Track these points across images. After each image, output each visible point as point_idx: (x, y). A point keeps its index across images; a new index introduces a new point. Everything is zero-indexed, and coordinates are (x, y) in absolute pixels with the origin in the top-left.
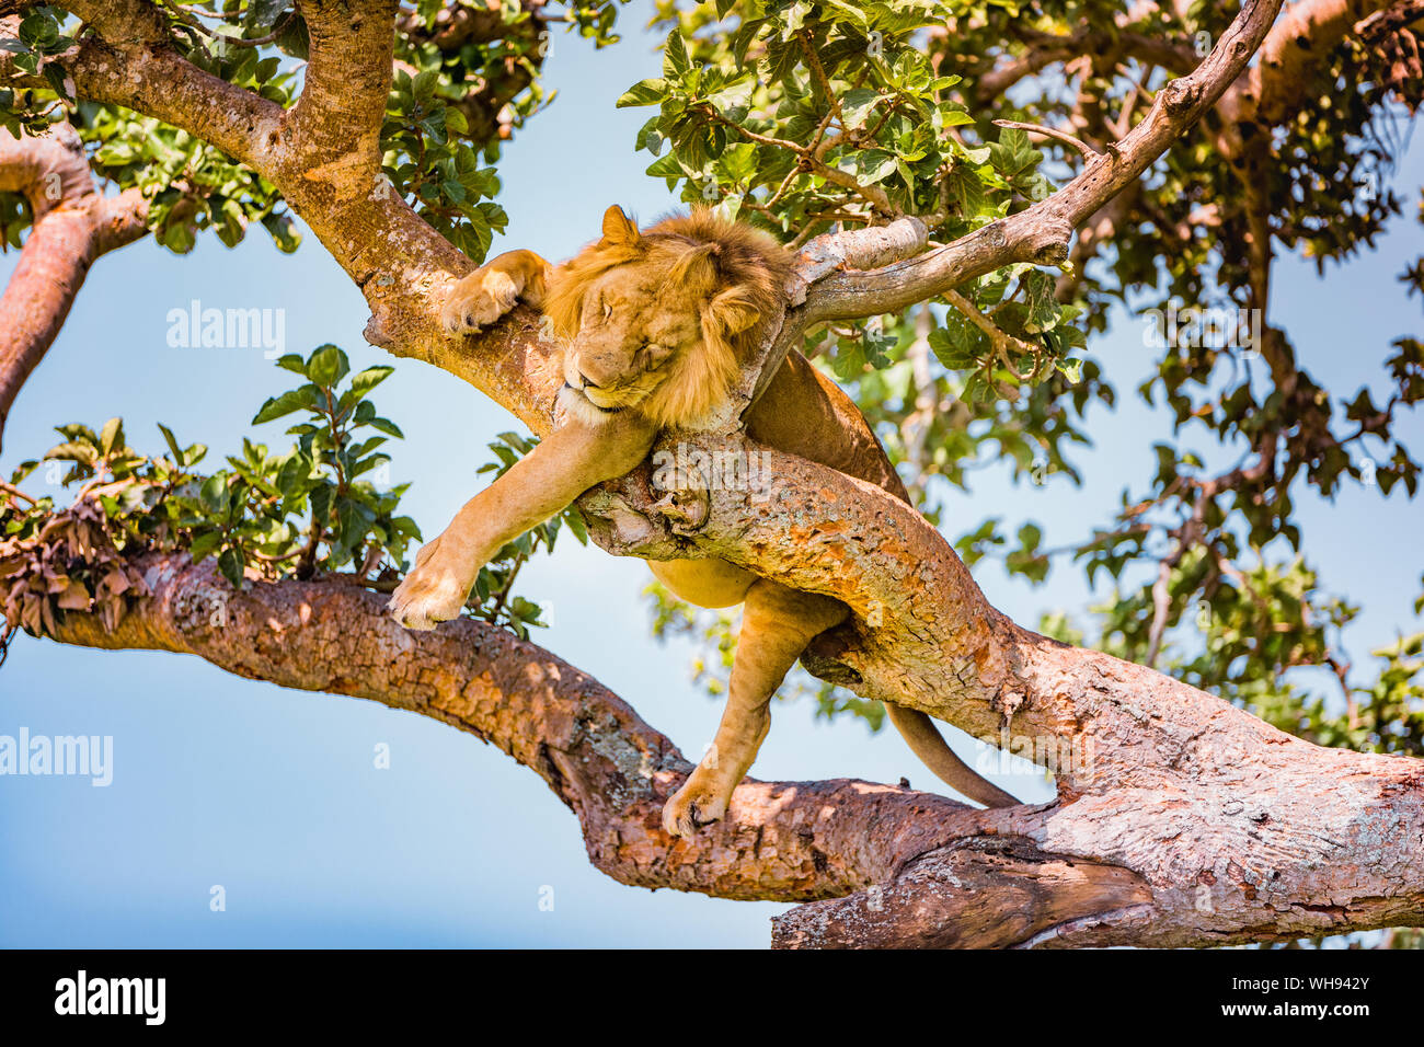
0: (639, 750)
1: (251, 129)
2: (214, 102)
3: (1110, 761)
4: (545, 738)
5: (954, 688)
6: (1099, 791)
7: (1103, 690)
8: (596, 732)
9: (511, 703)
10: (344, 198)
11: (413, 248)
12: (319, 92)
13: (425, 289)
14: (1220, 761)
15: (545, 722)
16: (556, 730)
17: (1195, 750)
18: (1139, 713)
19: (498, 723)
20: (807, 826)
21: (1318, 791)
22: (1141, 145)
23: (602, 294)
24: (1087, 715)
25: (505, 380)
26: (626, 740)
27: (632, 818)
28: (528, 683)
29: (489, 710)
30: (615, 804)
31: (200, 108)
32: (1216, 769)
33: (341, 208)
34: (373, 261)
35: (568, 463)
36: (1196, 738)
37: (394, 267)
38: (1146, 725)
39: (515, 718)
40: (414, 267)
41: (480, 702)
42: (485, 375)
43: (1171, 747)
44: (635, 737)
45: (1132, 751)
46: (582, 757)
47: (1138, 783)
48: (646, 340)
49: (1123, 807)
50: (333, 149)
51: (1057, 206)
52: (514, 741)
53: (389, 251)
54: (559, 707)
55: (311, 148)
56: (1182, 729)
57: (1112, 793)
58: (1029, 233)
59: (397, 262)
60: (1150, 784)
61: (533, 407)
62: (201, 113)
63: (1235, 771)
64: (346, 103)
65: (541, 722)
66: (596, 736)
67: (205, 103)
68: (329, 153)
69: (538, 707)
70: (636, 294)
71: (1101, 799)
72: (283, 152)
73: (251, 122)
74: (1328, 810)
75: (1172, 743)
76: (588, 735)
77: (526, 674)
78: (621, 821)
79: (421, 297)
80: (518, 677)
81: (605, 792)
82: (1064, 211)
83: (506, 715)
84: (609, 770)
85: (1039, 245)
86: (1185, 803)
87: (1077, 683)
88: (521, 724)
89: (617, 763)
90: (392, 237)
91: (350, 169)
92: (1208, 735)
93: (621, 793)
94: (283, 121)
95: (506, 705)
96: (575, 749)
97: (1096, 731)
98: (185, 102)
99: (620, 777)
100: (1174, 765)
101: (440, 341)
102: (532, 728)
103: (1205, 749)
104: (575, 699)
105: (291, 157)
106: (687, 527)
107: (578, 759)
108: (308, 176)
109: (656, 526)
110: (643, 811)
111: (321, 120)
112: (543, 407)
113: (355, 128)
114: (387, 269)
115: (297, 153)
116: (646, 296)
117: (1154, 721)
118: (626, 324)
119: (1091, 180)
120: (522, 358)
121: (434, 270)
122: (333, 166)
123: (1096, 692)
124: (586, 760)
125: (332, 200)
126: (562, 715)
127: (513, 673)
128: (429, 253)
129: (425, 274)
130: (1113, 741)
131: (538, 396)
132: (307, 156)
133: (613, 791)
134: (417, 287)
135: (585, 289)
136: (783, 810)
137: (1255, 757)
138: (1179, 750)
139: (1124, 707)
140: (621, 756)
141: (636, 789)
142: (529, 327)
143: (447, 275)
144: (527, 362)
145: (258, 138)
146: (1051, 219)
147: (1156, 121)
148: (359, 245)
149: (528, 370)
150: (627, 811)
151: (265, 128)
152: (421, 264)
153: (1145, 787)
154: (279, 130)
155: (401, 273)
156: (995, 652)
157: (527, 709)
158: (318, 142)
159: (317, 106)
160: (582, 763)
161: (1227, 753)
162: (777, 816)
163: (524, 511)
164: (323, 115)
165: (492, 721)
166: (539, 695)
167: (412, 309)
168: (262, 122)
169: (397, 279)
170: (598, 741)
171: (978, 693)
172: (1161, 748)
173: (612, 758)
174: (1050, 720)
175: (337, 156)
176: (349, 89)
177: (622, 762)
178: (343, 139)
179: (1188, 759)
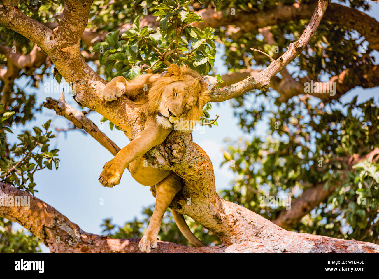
0: (73, 229)
1: (44, 35)
2: (34, 26)
3: (243, 234)
4: (44, 225)
5: (208, 211)
6: (239, 242)
7: (240, 213)
8: (59, 223)
9: (34, 214)
10: (72, 57)
11: (90, 74)
12: (69, 25)
13: (95, 86)
14: (269, 234)
15: (44, 220)
16: (48, 222)
17: (262, 231)
18: (249, 220)
19: (29, 220)
20: (135, 251)
21: (298, 243)
22: (288, 58)
23: (174, 89)
24: (237, 220)
25: (119, 115)
26: (68, 226)
27: (77, 248)
28: (39, 208)
29: (27, 216)
30: (69, 244)
31: (30, 27)
32: (268, 237)
33: (72, 60)
34: (79, 77)
35: (151, 140)
36: (262, 228)
37: (86, 79)
38: (250, 224)
39: (35, 218)
40: (91, 79)
41: (24, 213)
42: (112, 113)
43: (256, 230)
44: (70, 224)
45: (248, 231)
46: (56, 231)
47: (250, 240)
48: (186, 104)
49: (247, 247)
50: (71, 42)
51: (266, 74)
52: (33, 225)
53: (84, 74)
54: (48, 215)
55: (64, 42)
56: (259, 225)
57: (243, 243)
58: (260, 81)
59: (87, 78)
60: (253, 240)
61: (128, 123)
62: (30, 29)
63: (273, 237)
64: (77, 29)
65: (43, 219)
66: (60, 224)
67: (32, 26)
68: (70, 43)
69: (42, 216)
70: (184, 90)
71: (240, 244)
72: (54, 42)
73: (45, 33)
74: (302, 249)
75: (256, 229)
76: (57, 224)
77: (38, 205)
78: (73, 249)
79: (94, 88)
80: (35, 206)
81: (66, 241)
82: (268, 75)
83: (31, 217)
84: (65, 234)
85: (263, 84)
86: (263, 246)
87: (234, 211)
88: (36, 220)
89: (68, 232)
90: (85, 70)
91: (75, 49)
92: (265, 227)
93: (72, 241)
94: (53, 33)
95: (32, 214)
96: (54, 228)
97: (239, 225)
98: (26, 25)
99: (70, 236)
100: (257, 235)
101: (99, 102)
102: (40, 221)
103: (265, 231)
104: (53, 213)
105: (57, 44)
106: (177, 160)
107: (55, 231)
108: (62, 50)
109: (166, 159)
110: (80, 246)
111: (68, 33)
112: (131, 123)
113: (78, 37)
114: (84, 80)
115: (59, 43)
116: (186, 91)
117: (252, 223)
118: (182, 99)
119: (274, 67)
120: (125, 108)
121: (97, 81)
122: (70, 47)
123: (238, 214)
124: (58, 231)
125: (69, 58)
126: (50, 218)
127: (34, 205)
128: (95, 76)
129: (95, 82)
130: (243, 228)
131: (130, 120)
132: (62, 44)
133: (69, 240)
134: (92, 86)
135: (165, 88)
136: (126, 246)
137: (277, 233)
138: (258, 231)
139: (245, 218)
140: (69, 231)
141: (76, 240)
142: (125, 99)
143: (101, 83)
144: (127, 110)
145: (47, 38)
146: (265, 77)
147: (292, 52)
148: (75, 72)
149: (127, 112)
150: (75, 246)
151: (48, 35)
152: (93, 79)
153: (252, 241)
154: (52, 36)
155: (88, 81)
156: (217, 202)
157: (39, 216)
158: (67, 40)
159: (67, 29)
160: (57, 232)
161: (270, 232)
162: (124, 248)
163: (138, 153)
164: (70, 32)
165: (27, 219)
166: (42, 211)
167: (91, 92)
168: (47, 33)
169: (87, 83)
170: (60, 226)
171: (212, 213)
172: (254, 230)
173: (66, 231)
174: (228, 221)
175: (72, 45)
176: (79, 25)
177: (70, 232)
178: (75, 40)
179: (260, 234)
